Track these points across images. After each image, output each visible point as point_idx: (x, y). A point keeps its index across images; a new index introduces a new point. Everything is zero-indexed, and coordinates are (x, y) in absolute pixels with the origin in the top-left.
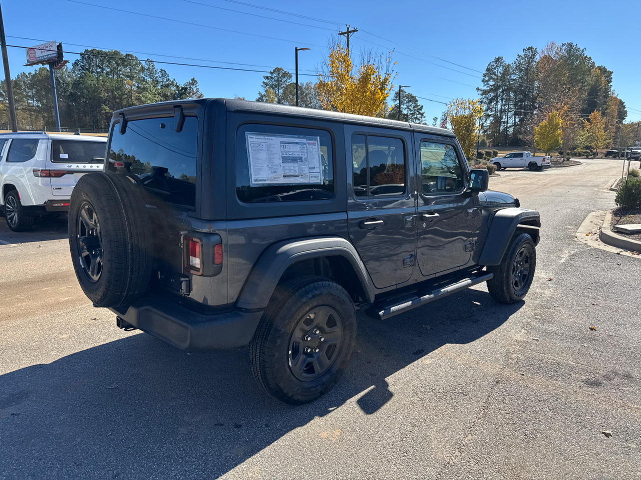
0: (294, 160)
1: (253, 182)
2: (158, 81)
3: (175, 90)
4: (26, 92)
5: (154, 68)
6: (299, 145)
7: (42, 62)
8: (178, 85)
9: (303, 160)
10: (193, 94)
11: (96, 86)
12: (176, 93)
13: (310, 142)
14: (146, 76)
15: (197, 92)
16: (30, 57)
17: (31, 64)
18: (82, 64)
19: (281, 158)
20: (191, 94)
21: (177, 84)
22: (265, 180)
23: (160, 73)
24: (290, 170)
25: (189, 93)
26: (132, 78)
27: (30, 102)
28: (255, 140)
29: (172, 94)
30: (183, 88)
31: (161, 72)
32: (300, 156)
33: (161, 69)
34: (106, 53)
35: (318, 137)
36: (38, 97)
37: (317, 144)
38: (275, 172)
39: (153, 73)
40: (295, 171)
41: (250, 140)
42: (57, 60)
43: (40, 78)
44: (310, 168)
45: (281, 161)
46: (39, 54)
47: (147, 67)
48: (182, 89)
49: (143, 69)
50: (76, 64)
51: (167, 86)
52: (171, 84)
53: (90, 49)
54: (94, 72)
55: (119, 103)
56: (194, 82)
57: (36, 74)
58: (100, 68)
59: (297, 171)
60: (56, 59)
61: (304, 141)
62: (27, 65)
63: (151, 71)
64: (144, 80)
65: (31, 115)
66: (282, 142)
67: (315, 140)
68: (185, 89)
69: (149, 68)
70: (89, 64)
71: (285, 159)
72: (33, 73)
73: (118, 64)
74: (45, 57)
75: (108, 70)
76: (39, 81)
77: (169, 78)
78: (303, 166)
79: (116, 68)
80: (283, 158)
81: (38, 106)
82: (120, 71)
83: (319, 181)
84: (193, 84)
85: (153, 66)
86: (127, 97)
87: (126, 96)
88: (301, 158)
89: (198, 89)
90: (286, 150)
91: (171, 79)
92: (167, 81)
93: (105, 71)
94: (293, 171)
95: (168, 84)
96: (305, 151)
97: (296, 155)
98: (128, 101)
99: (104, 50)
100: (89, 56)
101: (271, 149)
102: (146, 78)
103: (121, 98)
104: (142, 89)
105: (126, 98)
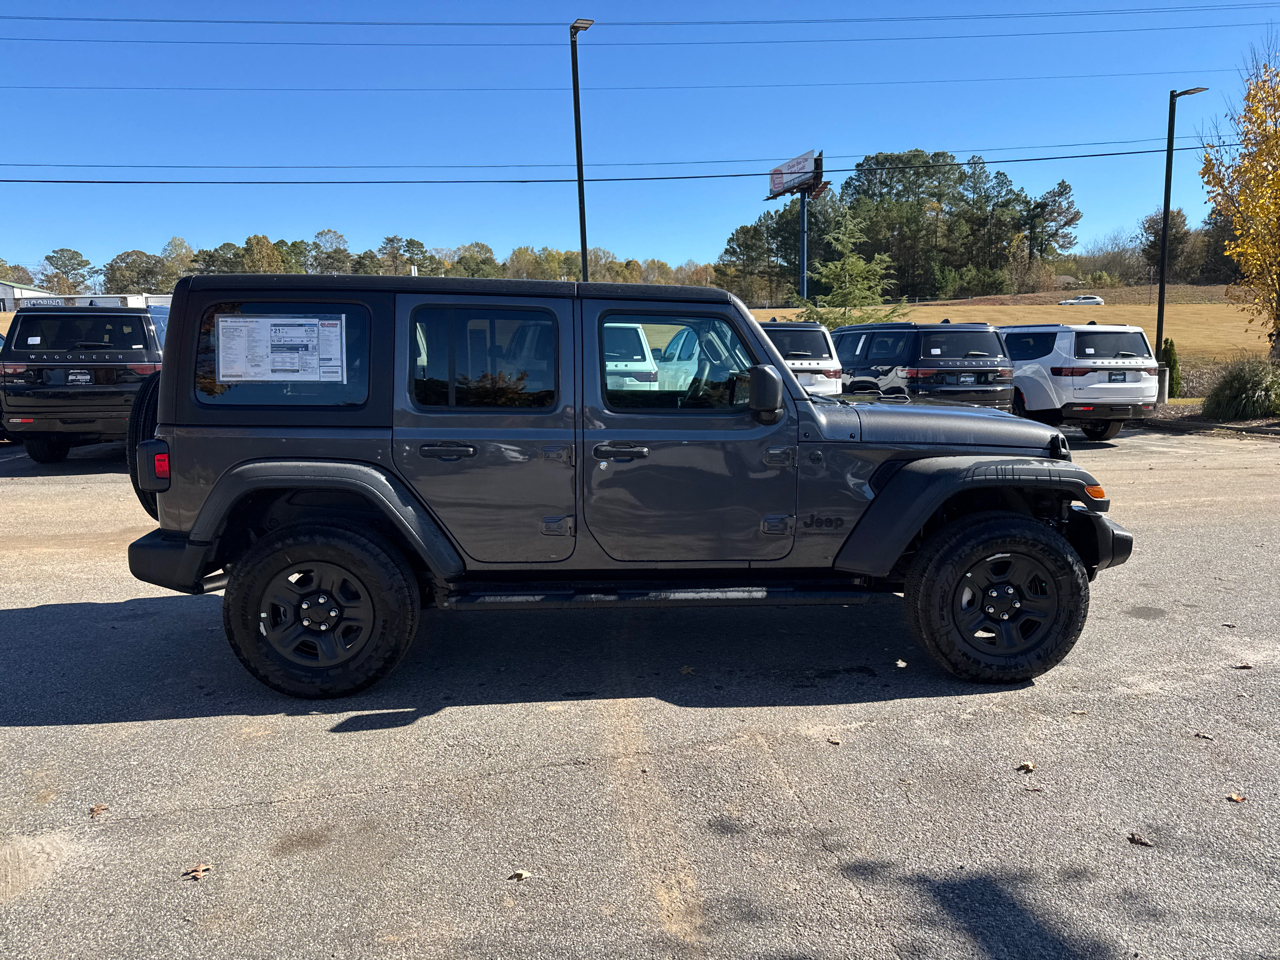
0: (294, 348)
1: (221, 379)
2: (989, 197)
3: (1021, 211)
4: (769, 243)
5: (984, 172)
6: (304, 328)
7: (790, 190)
8: (1028, 199)
9: (310, 349)
10: (1059, 215)
11: (875, 219)
12: (1023, 216)
13: (326, 322)
14: (967, 190)
15: (1067, 209)
16: (774, 185)
17: (775, 196)
18: (857, 183)
19: (270, 347)
20: (1055, 214)
21: (1026, 197)
22: (241, 376)
23: (994, 180)
24: (284, 362)
25: (1052, 212)
26: (940, 197)
27: (773, 259)
28: (229, 324)
29: (1013, 219)
30: (1038, 205)
31: (996, 177)
32: (305, 343)
33: (998, 173)
34: (899, 158)
35: (344, 316)
36: (784, 249)
37: (339, 326)
38: (258, 365)
39: (981, 183)
40: (293, 364)
41: (221, 324)
42: (812, 185)
43: (789, 217)
44: (321, 359)
45: (269, 350)
46: (786, 178)
47: (971, 171)
48: (1036, 207)
49: (963, 177)
50: (847, 185)
51: (1006, 204)
52: (1014, 200)
53: (873, 155)
54: (875, 194)
55: (912, 247)
56: (1064, 189)
57: (785, 210)
58: (887, 186)
59: (297, 364)
60: (812, 181)
61: (316, 321)
62: (769, 199)
63: (976, 179)
64: (962, 198)
65: (771, 281)
66: (275, 325)
67: (337, 319)
68: (1042, 206)
69: (973, 173)
70: (870, 181)
71: (277, 348)
72: (782, 211)
73: (917, 174)
74: (796, 181)
75: (900, 188)
76: (787, 222)
77: (1012, 187)
78: (308, 357)
79: (915, 183)
80: (273, 346)
81: (781, 266)
82: (920, 186)
83: (340, 379)
84: (1061, 194)
85: (982, 168)
86: (926, 235)
87: (924, 232)
88: (306, 347)
89: (1071, 204)
90: (281, 334)
91: (1016, 188)
92: (1007, 194)
93: (894, 191)
94: (288, 364)
95: (1009, 199)
96: (316, 335)
97: (297, 342)
98: (927, 242)
99: (896, 153)
100: (871, 167)
101: (254, 335)
102: (966, 193)
103: (915, 237)
104: (956, 216)
105: (924, 236)
